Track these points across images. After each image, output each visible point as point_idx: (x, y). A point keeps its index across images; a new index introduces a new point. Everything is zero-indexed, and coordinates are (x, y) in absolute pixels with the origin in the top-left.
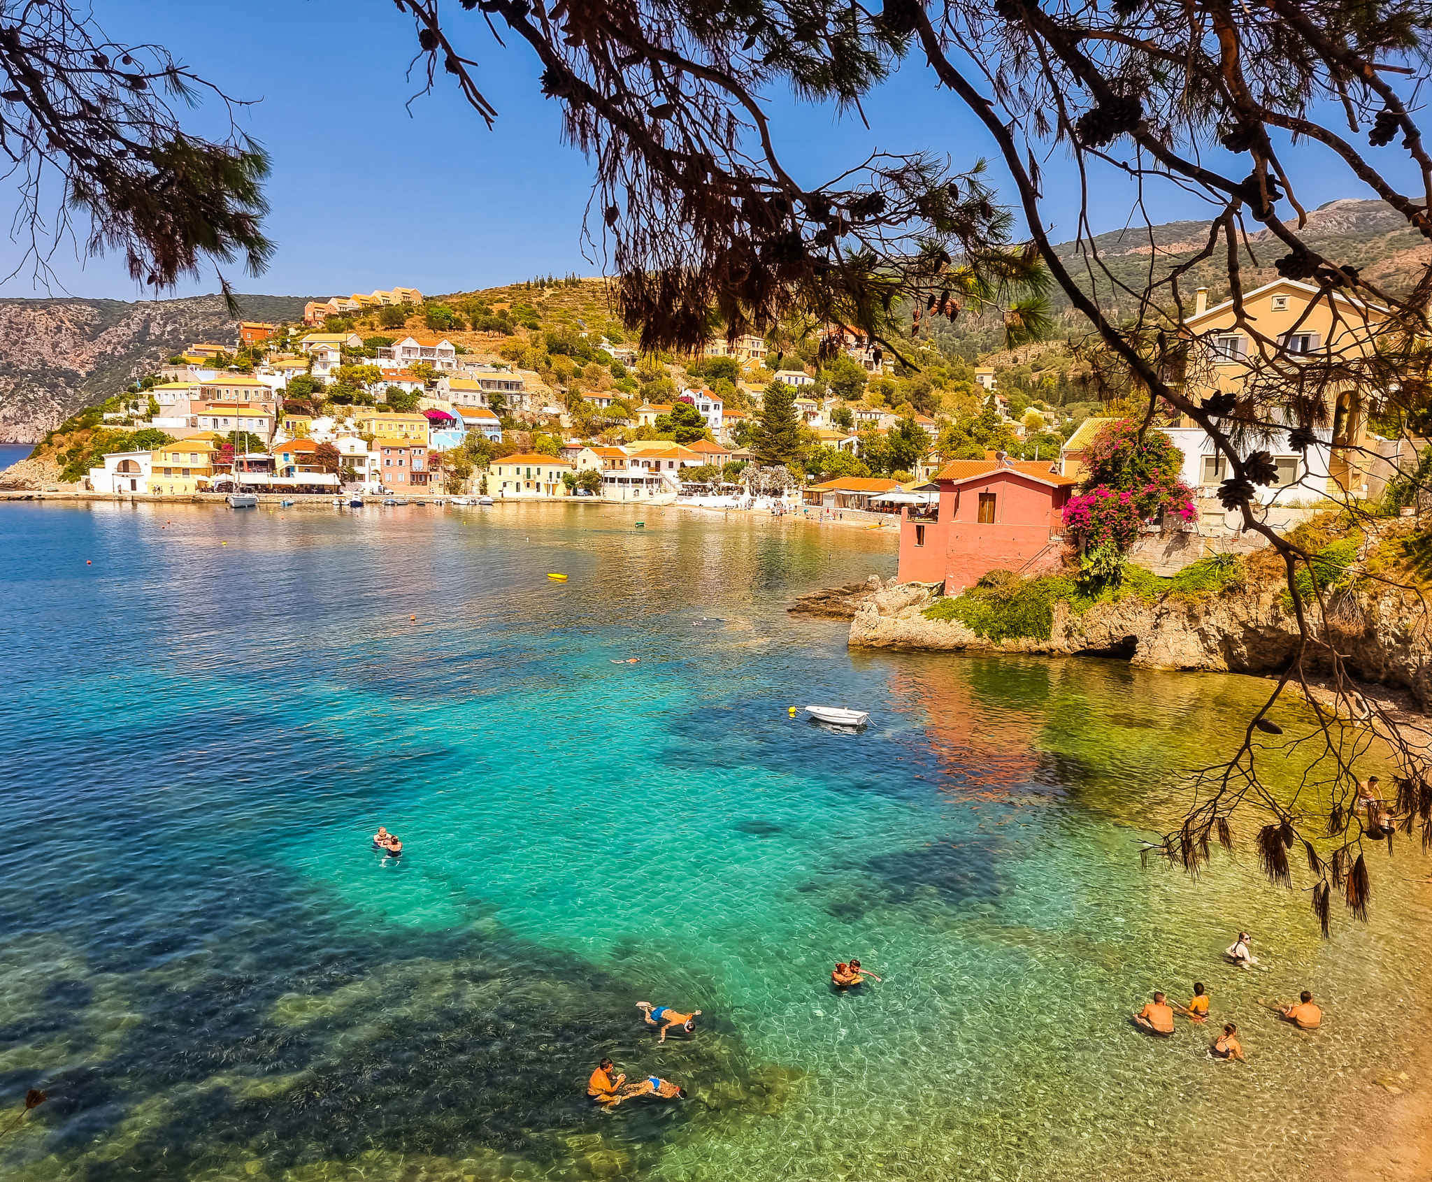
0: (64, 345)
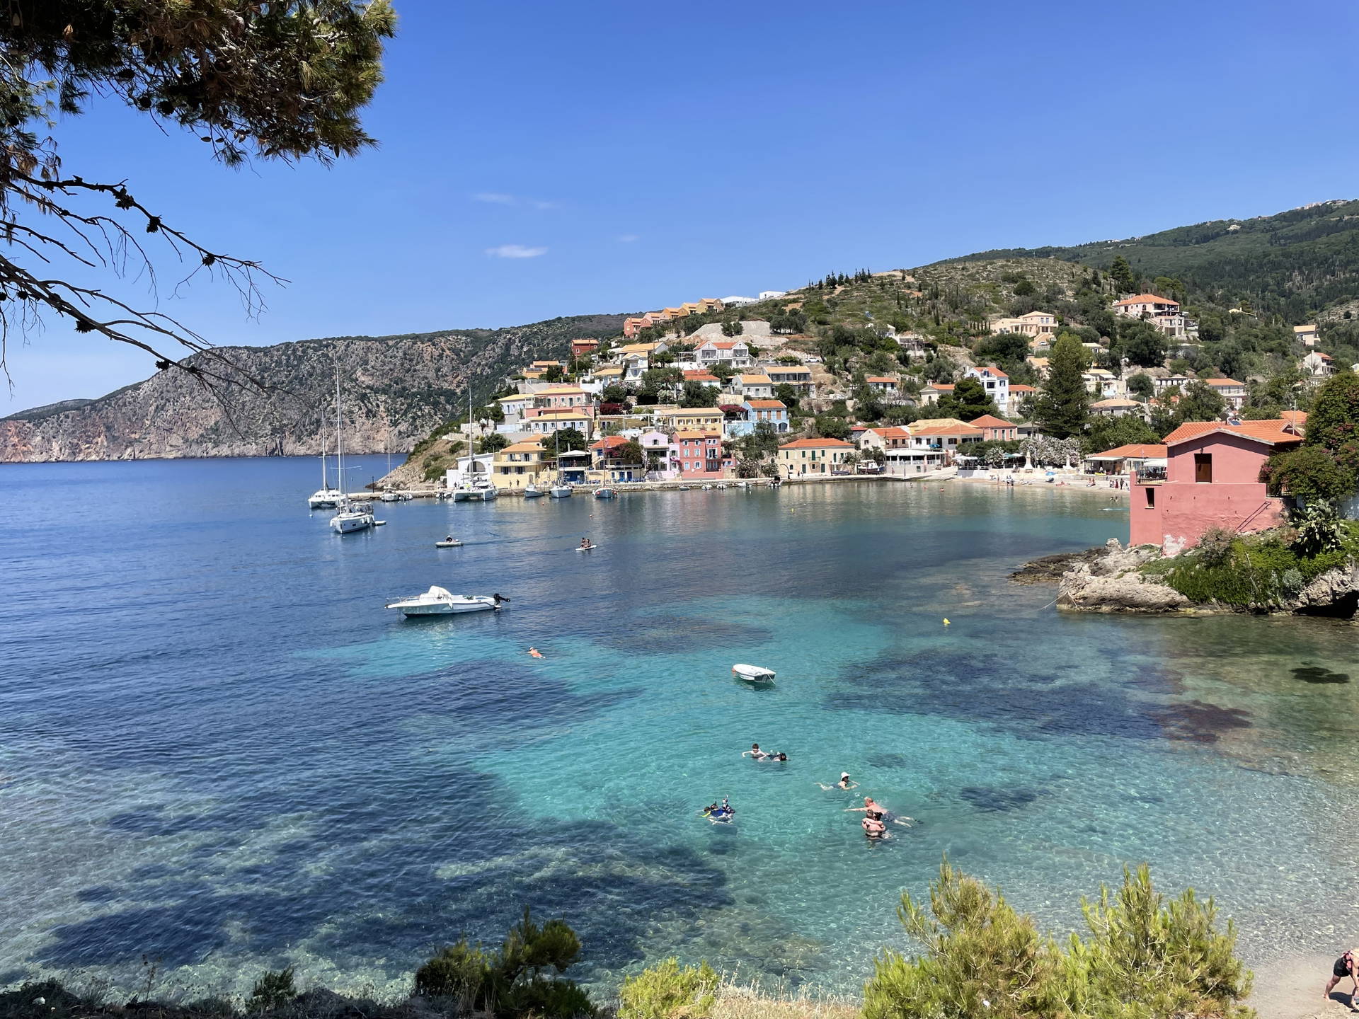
0: (445, 370)
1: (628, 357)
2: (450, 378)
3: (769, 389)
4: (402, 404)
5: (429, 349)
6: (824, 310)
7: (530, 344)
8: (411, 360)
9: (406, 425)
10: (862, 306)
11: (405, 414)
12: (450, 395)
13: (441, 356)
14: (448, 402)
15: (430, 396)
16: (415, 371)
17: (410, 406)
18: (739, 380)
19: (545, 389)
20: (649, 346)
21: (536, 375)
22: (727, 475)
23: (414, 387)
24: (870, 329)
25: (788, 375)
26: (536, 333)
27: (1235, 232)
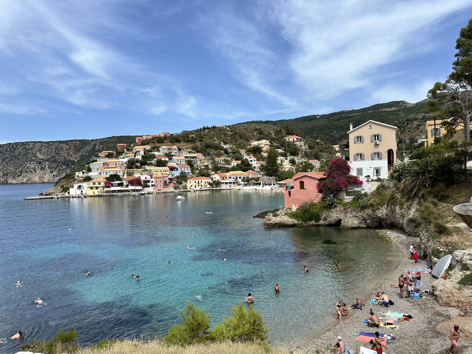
0: (71, 153)
1: (137, 150)
2: (73, 156)
3: (184, 161)
4: (55, 165)
5: (65, 146)
6: (202, 137)
7: (103, 145)
8: (59, 150)
9: (56, 173)
10: (214, 136)
11: (56, 168)
12: (73, 163)
13: (70, 149)
14: (72, 164)
15: (65, 162)
16: (60, 153)
17: (58, 166)
18: (174, 158)
19: (107, 160)
20: (144, 147)
21: (104, 156)
22: (171, 189)
23: (59, 159)
24: (216, 143)
25: (191, 157)
26: (105, 141)
27: (319, 118)
